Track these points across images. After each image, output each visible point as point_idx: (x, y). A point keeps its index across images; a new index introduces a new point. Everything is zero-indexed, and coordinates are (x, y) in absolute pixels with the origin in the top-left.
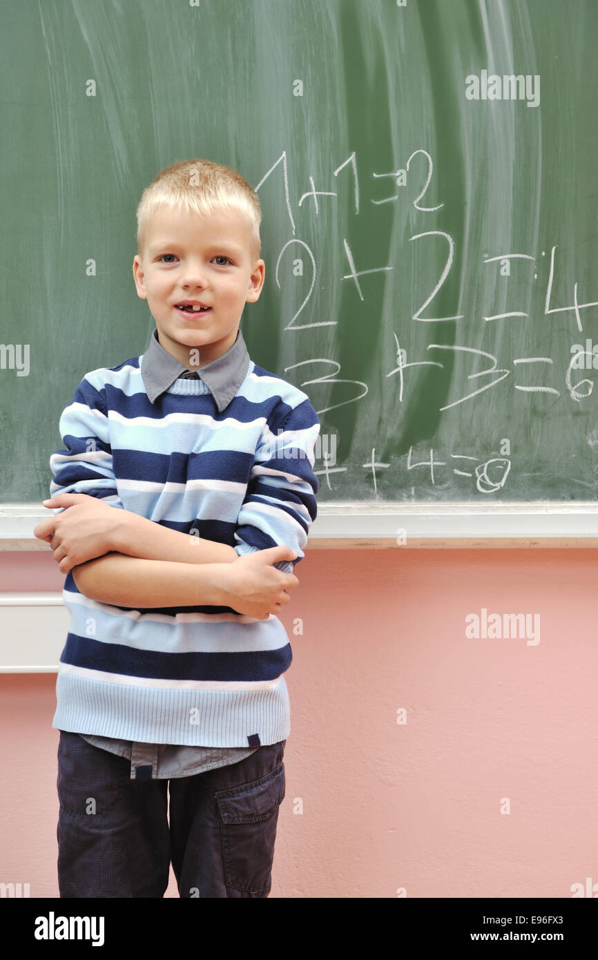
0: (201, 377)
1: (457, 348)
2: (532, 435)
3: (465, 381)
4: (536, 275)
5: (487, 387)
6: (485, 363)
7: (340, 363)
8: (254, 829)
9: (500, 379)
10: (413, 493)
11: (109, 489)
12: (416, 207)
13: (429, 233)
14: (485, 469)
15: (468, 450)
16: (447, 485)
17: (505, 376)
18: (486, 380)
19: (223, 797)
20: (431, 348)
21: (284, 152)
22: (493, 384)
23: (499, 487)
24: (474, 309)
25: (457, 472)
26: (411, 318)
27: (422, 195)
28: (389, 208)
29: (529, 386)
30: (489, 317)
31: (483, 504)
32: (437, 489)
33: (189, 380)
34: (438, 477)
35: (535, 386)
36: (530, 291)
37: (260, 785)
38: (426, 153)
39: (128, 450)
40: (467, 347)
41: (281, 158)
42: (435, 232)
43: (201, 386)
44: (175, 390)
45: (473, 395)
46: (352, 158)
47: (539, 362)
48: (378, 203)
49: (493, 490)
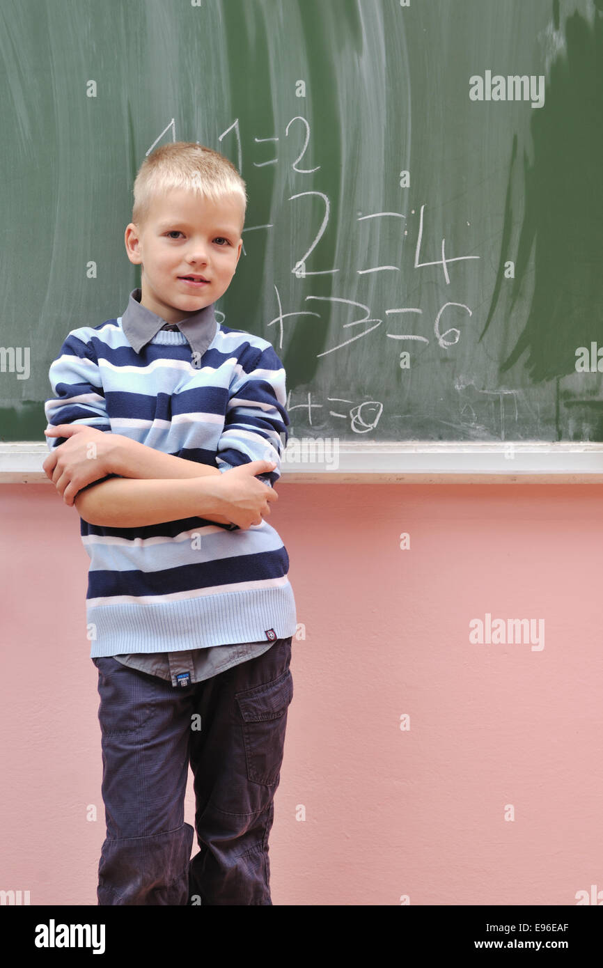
0: (180, 330)
1: (333, 299)
2: (403, 380)
3: (340, 329)
4: (406, 232)
5: (361, 335)
6: (360, 314)
7: (225, 314)
8: (271, 726)
9: (372, 328)
10: (292, 433)
11: (104, 425)
12: (295, 169)
13: (306, 193)
14: (359, 411)
15: (343, 393)
16: (323, 426)
17: (378, 325)
18: (360, 328)
19: (243, 698)
20: (309, 299)
21: (173, 120)
22: (366, 332)
23: (372, 428)
24: (349, 262)
25: (333, 414)
26: (290, 271)
27: (300, 158)
28: (271, 169)
29: (400, 334)
30: (362, 270)
31: (357, 443)
32: (314, 430)
33: (169, 332)
34: (315, 418)
35: (406, 334)
36: (401, 246)
37: (274, 685)
38: (303, 119)
39: (119, 392)
40: (343, 298)
41: (170, 125)
42: (312, 193)
43: (180, 337)
44: (158, 341)
45: (348, 342)
46: (236, 124)
47: (409, 313)
48: (259, 166)
49: (368, 430)
